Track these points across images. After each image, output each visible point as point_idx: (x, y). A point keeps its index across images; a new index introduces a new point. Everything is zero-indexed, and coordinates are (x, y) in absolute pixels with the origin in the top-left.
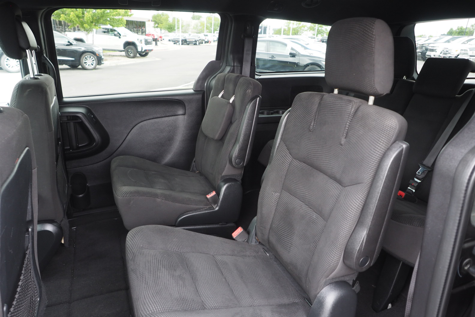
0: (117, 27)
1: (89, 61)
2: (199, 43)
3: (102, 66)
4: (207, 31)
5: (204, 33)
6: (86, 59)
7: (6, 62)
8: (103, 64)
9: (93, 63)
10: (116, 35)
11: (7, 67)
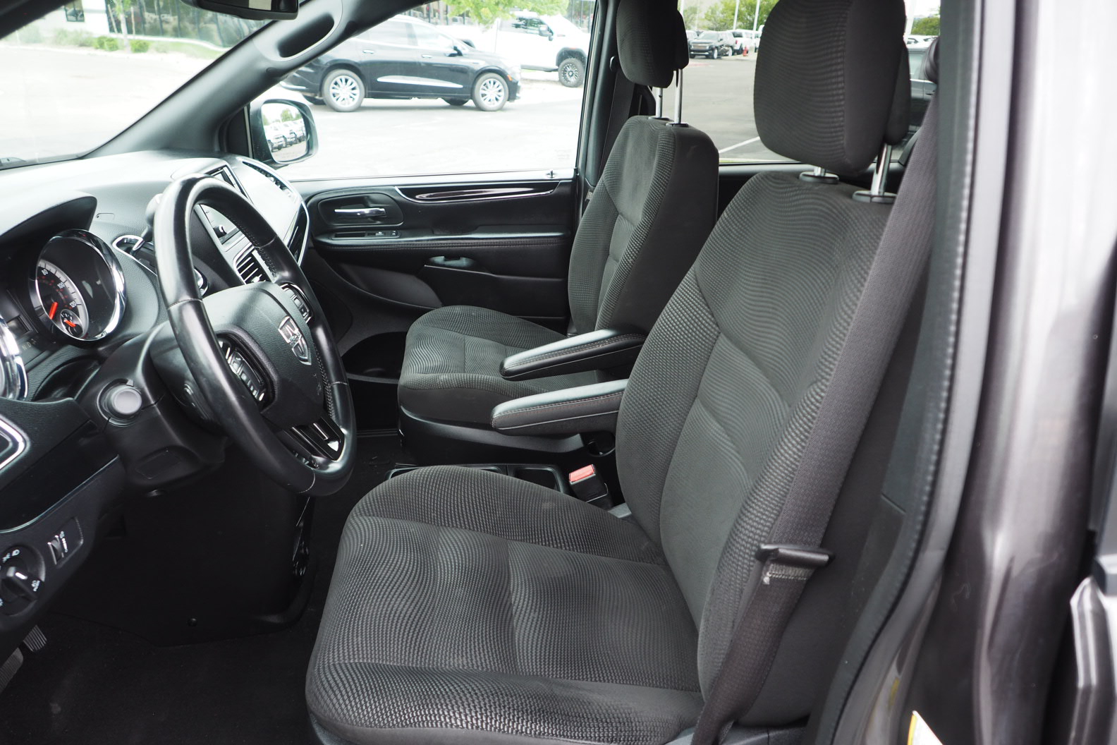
0: (549, 14)
1: (490, 91)
2: (718, 55)
3: (516, 102)
4: (740, 23)
5: (732, 29)
6: (485, 88)
7: (333, 88)
8: (519, 98)
9: (498, 97)
10: (544, 33)
11: (334, 99)
